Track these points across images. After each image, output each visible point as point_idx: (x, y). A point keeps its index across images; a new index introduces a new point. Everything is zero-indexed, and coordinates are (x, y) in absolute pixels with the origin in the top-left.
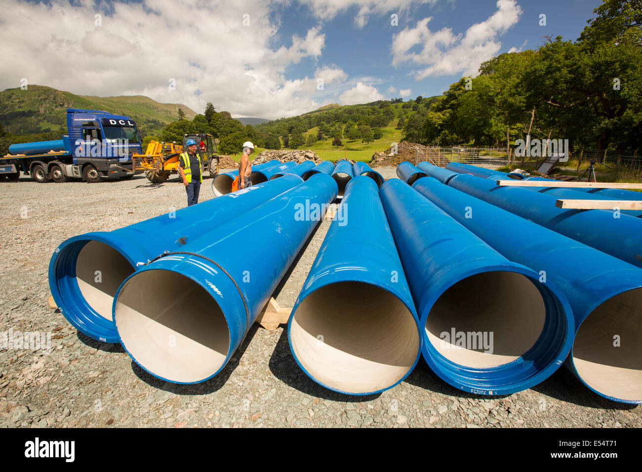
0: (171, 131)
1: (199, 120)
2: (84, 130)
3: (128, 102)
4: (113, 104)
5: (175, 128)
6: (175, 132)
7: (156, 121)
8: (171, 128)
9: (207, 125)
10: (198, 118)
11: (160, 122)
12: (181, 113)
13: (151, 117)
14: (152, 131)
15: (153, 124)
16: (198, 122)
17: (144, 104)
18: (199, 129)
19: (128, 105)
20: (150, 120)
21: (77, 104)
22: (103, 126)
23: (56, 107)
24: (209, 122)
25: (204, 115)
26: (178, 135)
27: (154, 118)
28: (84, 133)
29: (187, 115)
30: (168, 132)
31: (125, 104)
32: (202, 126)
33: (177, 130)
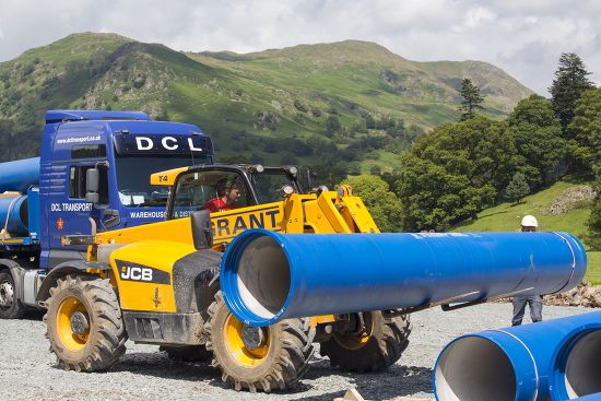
0: (429, 156)
1: (529, 118)
2: (73, 169)
3: (317, 62)
4: (272, 72)
5: (445, 145)
6: (443, 162)
7: (392, 124)
8: (430, 148)
9: (556, 135)
10: (526, 112)
11: (407, 125)
12: (469, 95)
13: (380, 109)
14: (376, 159)
15: (382, 133)
16: (525, 124)
17: (362, 67)
18: (526, 148)
19: (315, 72)
20: (376, 118)
21: (176, 78)
22: (117, 155)
23: (126, 90)
24: (564, 123)
25: (549, 96)
26: (450, 170)
27: (387, 111)
28: (72, 177)
29: (489, 101)
30: (421, 162)
31: (308, 70)
32: (540, 137)
33: (447, 155)
